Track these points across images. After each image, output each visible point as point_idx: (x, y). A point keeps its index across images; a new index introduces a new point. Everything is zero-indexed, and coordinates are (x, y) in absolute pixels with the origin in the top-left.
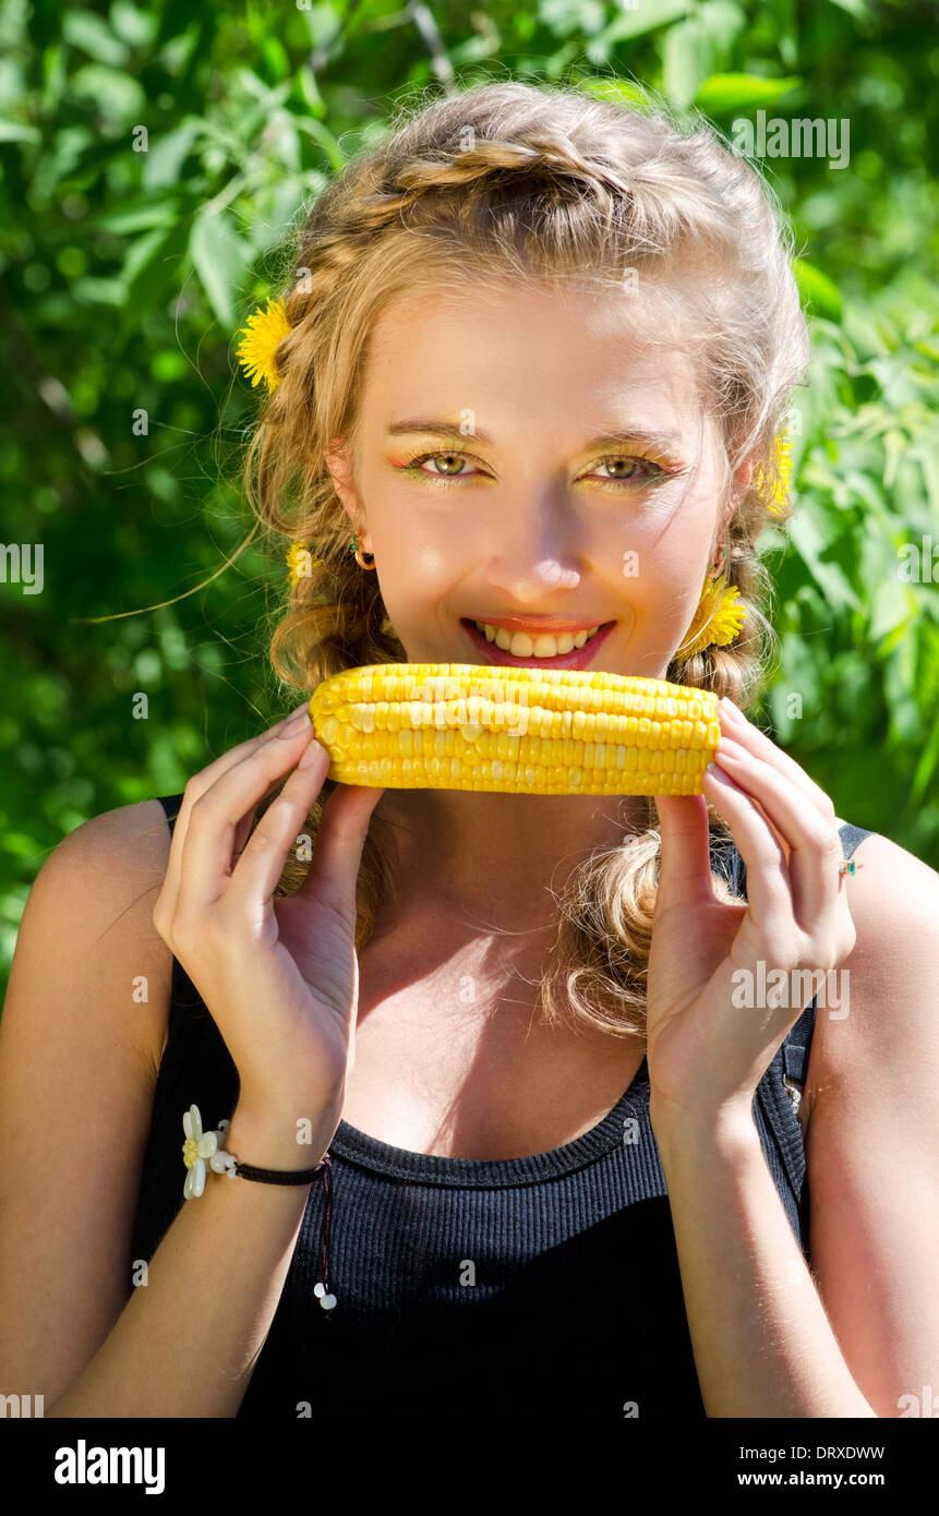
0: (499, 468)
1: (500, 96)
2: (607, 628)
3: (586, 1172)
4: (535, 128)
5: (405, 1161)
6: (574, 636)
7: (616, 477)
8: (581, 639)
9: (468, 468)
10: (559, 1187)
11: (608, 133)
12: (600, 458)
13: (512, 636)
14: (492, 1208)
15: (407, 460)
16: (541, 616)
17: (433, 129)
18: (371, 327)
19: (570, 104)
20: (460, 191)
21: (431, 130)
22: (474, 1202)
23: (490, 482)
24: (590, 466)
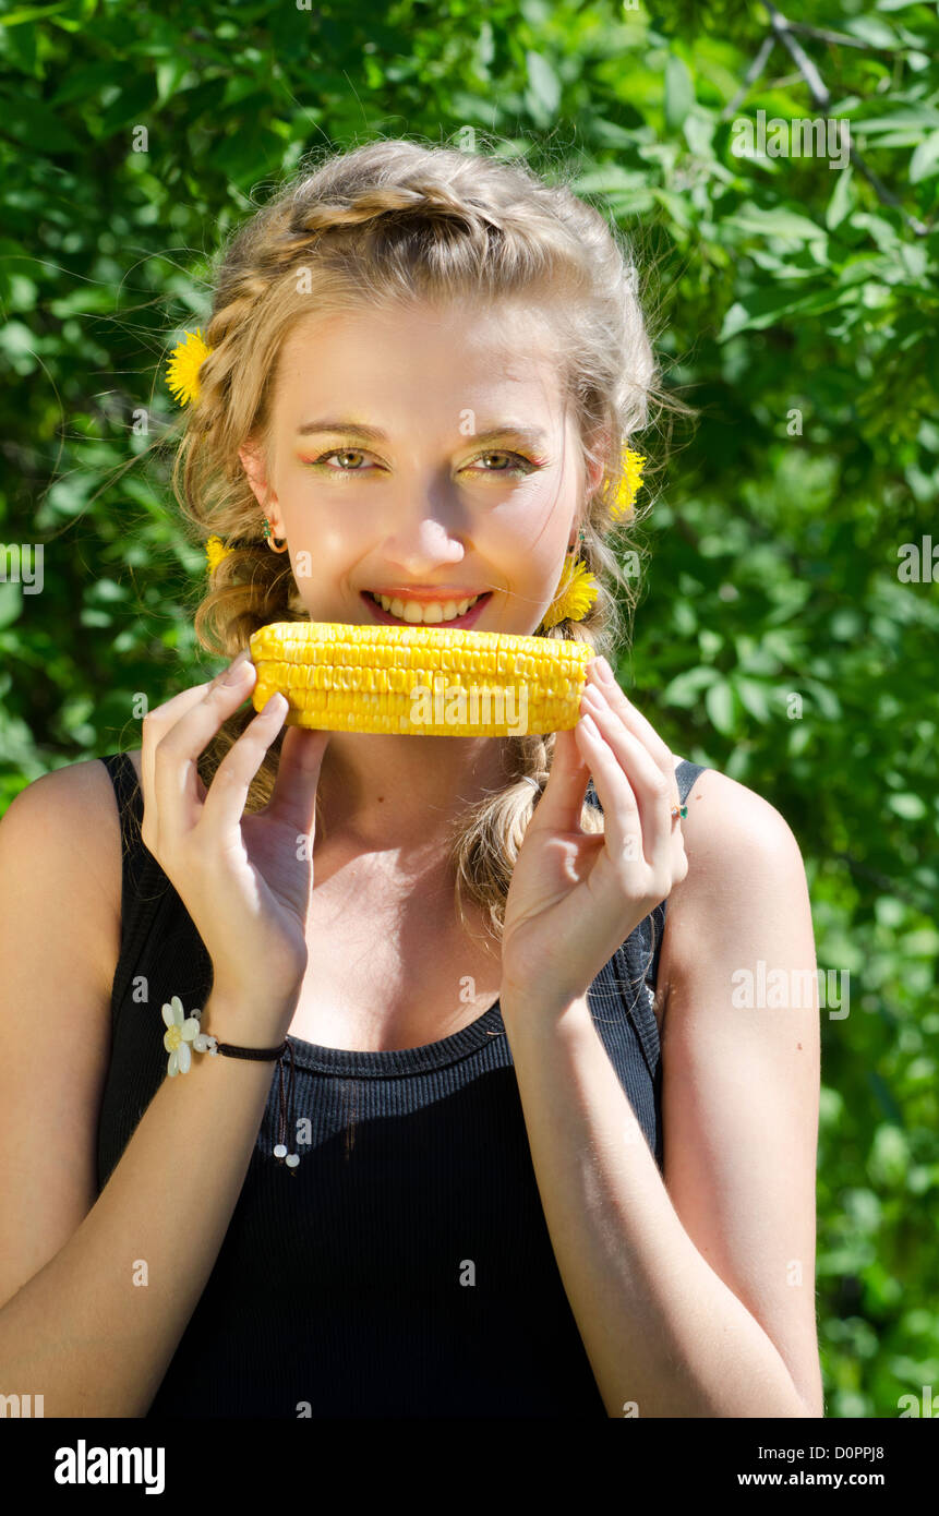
0: (394, 462)
1: (388, 152)
2: (485, 597)
3: (475, 1057)
4: (421, 176)
5: (323, 1057)
6: (457, 605)
7: (492, 468)
8: (463, 607)
9: (366, 463)
10: (454, 1072)
11: (483, 181)
12: (478, 453)
13: (405, 606)
14: (399, 1095)
15: (314, 458)
16: (429, 587)
17: (333, 179)
18: (282, 343)
19: (447, 158)
20: (355, 229)
21: (331, 179)
22: (383, 1091)
23: (387, 474)
24: (469, 461)
